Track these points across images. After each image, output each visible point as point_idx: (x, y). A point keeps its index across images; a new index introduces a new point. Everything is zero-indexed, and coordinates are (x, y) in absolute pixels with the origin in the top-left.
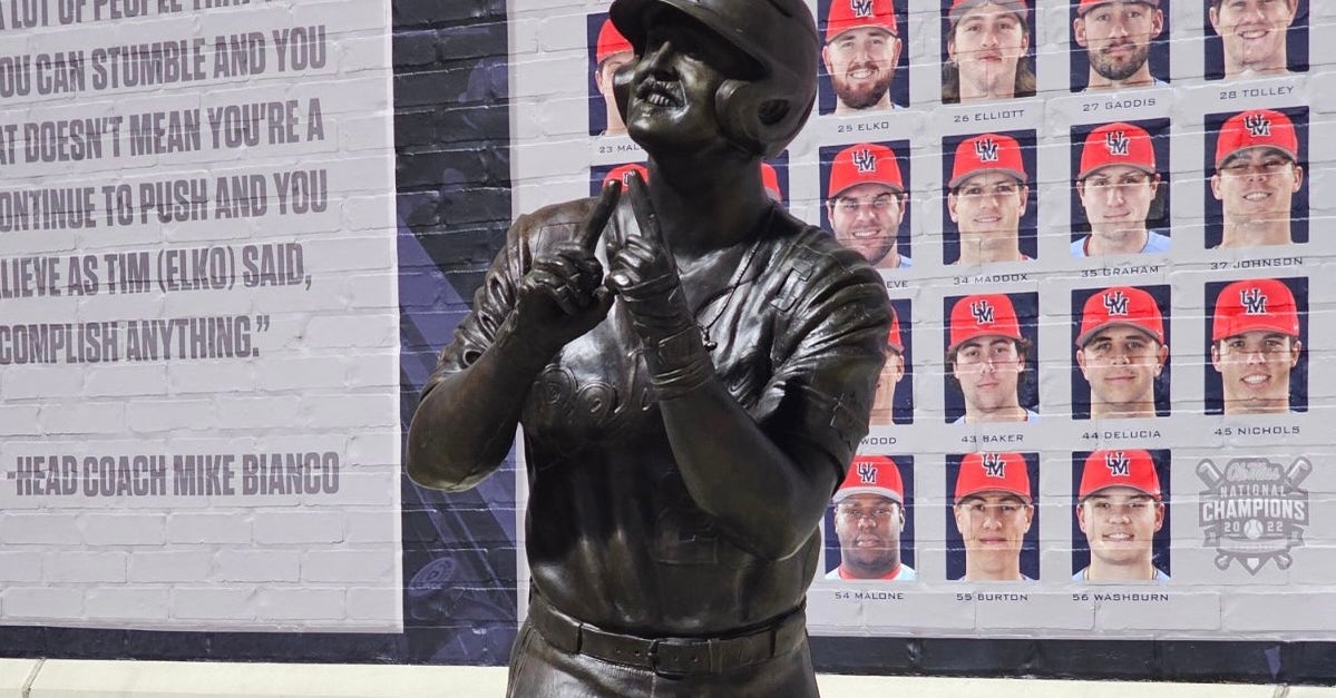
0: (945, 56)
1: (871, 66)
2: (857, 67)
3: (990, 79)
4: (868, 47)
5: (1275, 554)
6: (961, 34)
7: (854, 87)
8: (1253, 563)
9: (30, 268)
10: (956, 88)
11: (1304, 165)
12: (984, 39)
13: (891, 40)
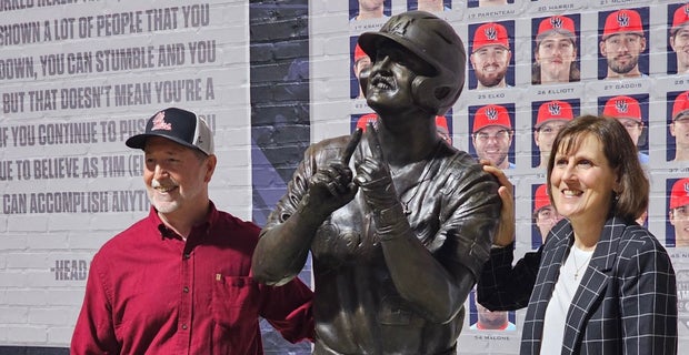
0: (534, 60)
2: (488, 65)
3: (557, 73)
9: (63, 164)
10: (539, 76)
12: (554, 52)
13: (506, 52)
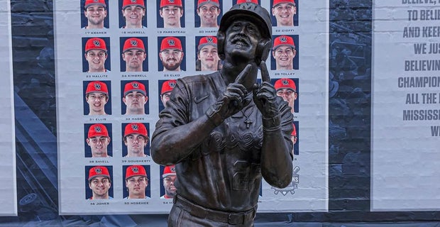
0: (197, 58)
1: (174, 59)
2: (170, 59)
3: (210, 65)
4: (173, 54)
5: (290, 191)
6: (201, 53)
7: (169, 65)
8: (284, 193)
10: (200, 67)
11: (297, 93)
12: (208, 54)
13: (180, 53)
